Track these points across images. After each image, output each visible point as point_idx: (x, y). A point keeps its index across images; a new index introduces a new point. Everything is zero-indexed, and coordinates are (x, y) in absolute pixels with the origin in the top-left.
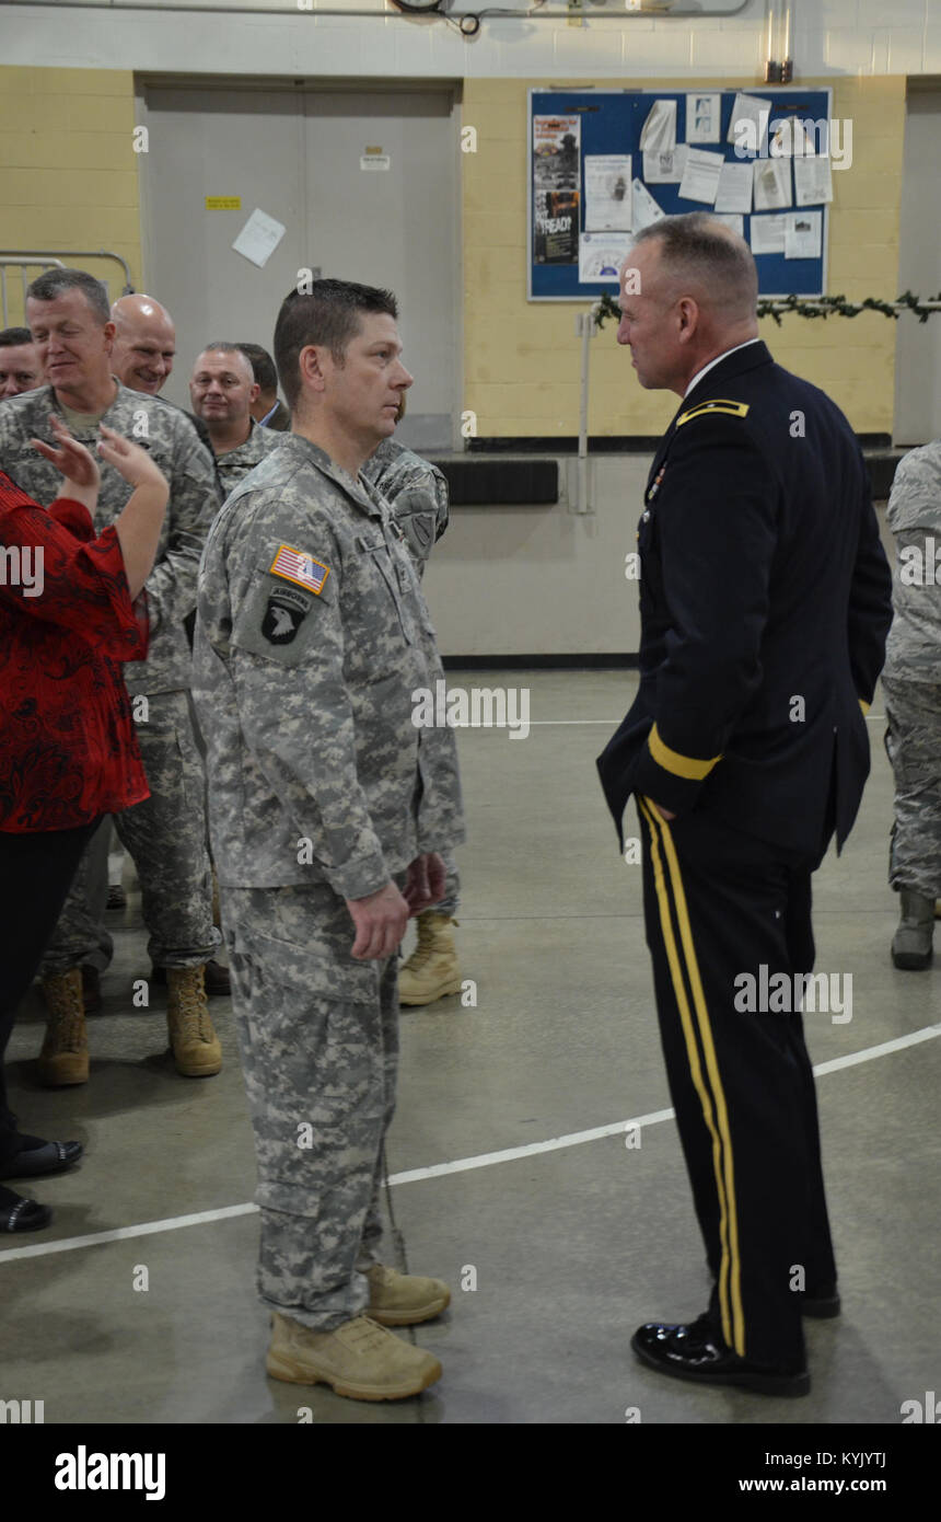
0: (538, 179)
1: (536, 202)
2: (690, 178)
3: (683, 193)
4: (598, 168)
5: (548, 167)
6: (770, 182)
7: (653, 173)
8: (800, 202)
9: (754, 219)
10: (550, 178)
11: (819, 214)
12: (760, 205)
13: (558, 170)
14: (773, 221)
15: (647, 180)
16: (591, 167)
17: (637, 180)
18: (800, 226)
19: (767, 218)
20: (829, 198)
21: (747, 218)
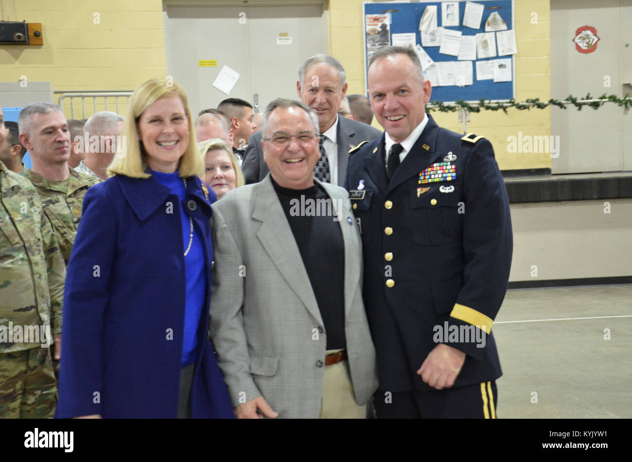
0: (369, 46)
1: (368, 57)
2: (445, 43)
3: (441, 51)
4: (399, 40)
5: (374, 40)
6: (485, 44)
7: (427, 41)
8: (500, 54)
9: (478, 63)
10: (375, 45)
11: (510, 60)
12: (481, 56)
13: (378, 42)
14: (487, 64)
15: (424, 45)
16: (395, 39)
17: (418, 45)
18: (501, 66)
19: (484, 62)
20: (514, 52)
21: (474, 62)
